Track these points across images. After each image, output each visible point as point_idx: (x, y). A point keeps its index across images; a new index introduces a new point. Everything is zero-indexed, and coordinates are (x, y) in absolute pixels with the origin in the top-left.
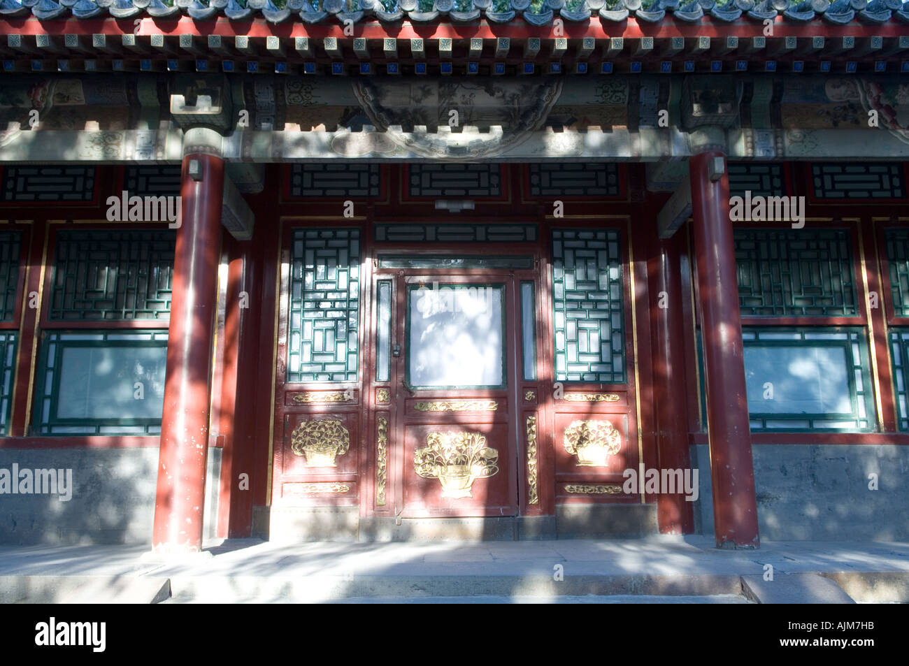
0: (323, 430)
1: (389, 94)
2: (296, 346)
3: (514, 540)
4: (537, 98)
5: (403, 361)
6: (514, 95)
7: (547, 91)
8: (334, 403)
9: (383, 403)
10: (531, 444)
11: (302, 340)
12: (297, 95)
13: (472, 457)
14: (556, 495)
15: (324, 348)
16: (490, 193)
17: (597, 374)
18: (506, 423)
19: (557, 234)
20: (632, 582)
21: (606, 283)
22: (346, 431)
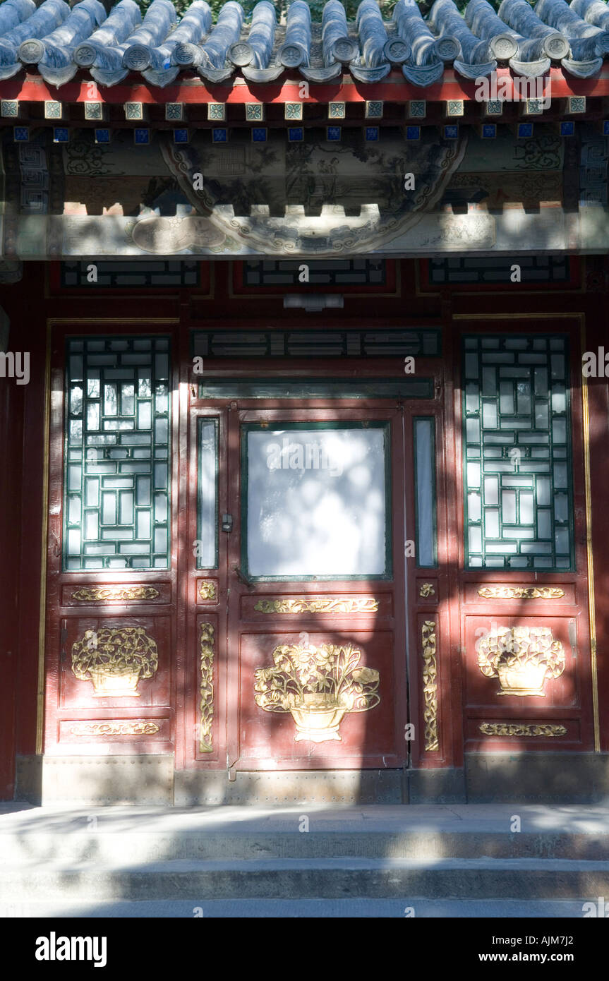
0: (118, 641)
1: (215, 160)
2: (74, 517)
3: (403, 803)
4: (428, 163)
5: (237, 539)
6: (395, 159)
7: (444, 154)
8: (135, 602)
9: (208, 601)
10: (428, 661)
11: (84, 508)
12: (81, 161)
13: (340, 682)
14: (465, 739)
15: (118, 519)
16: (368, 280)
17: (530, 557)
18: (391, 631)
19: (470, 343)
20: (539, 841)
21: (547, 418)
22: (152, 643)
